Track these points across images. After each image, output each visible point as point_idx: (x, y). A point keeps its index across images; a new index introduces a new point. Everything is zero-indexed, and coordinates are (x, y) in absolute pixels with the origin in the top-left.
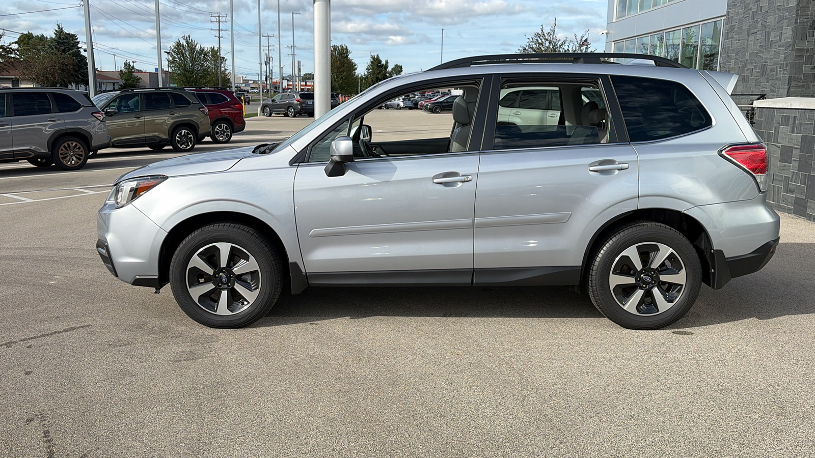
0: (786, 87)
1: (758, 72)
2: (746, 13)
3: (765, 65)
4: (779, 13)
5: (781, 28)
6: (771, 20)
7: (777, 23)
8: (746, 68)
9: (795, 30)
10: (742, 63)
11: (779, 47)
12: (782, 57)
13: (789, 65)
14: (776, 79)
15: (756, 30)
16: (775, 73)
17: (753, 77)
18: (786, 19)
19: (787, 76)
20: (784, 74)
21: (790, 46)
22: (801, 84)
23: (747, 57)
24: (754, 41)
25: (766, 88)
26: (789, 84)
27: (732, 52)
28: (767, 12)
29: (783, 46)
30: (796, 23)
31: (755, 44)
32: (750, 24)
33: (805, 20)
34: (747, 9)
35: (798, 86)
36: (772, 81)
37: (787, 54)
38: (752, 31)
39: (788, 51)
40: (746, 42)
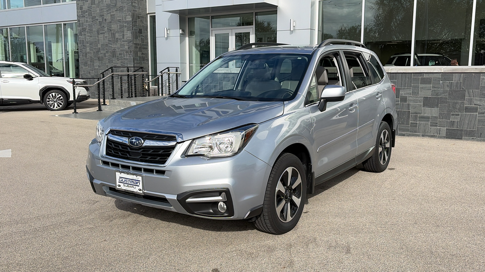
0: (133, 63)
1: (110, 55)
2: (94, 22)
3: (114, 51)
4: (120, 23)
5: (123, 32)
6: (114, 27)
7: (120, 29)
8: (100, 53)
9: (132, 33)
10: (95, 50)
11: (124, 41)
12: (126, 47)
13: (132, 52)
14: (125, 59)
15: (103, 32)
16: (123, 56)
17: (106, 58)
18: (126, 27)
19: (132, 58)
20: (129, 56)
21: (131, 41)
22: (138, 62)
23: (99, 46)
24: (103, 38)
25: (118, 64)
26: (134, 62)
27: (86, 43)
28: (111, 22)
29: (126, 41)
30: (133, 29)
31: (104, 39)
32: (98, 28)
33: (136, 28)
34: (94, 19)
35: (137, 63)
36: (122, 60)
37: (129, 46)
38: (101, 32)
39: (131, 44)
40: (97, 38)
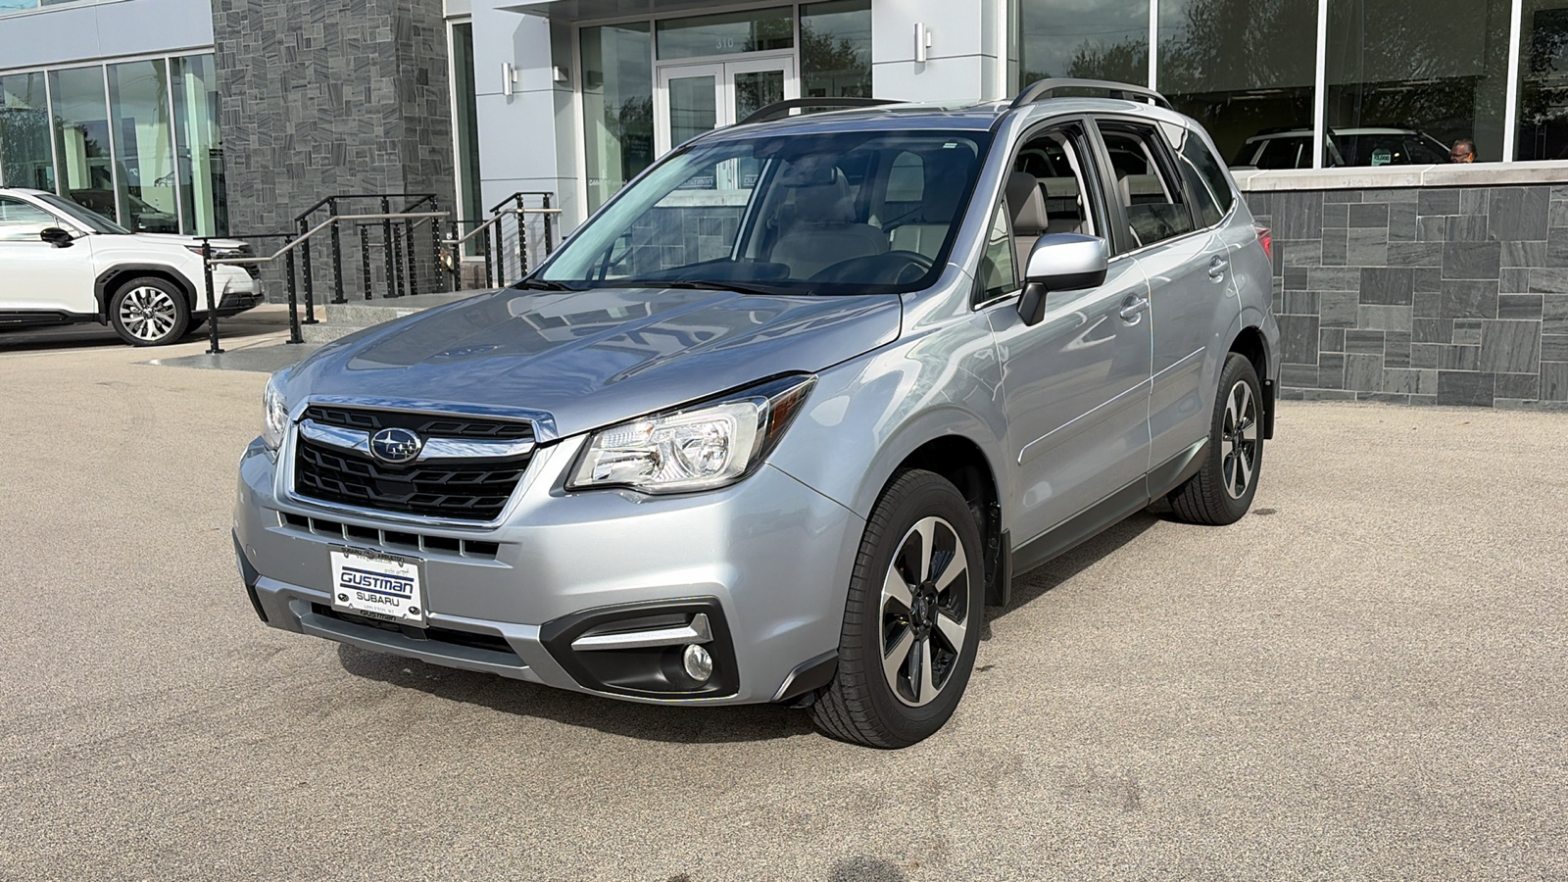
0: (402, 183)
1: (326, 158)
2: (270, 49)
3: (339, 145)
4: (355, 52)
5: (368, 79)
6: (337, 64)
7: (355, 71)
8: (292, 152)
9: (398, 84)
10: (278, 142)
11: (370, 112)
12: (379, 131)
13: (399, 146)
14: (374, 169)
15: (302, 82)
16: (367, 159)
17: (313, 167)
18: (374, 64)
19: (399, 165)
20: (389, 160)
21: (394, 111)
22: (420, 178)
23: (290, 130)
24: (303, 103)
25: (352, 187)
26: (405, 178)
27: (247, 120)
28: (325, 49)
29: (378, 112)
30: (398, 71)
31: (305, 107)
32: (286, 70)
33: (409, 68)
34: (272, 41)
35: (416, 183)
36: (365, 174)
37: (388, 126)
38: (295, 83)
39: (393, 120)
40: (282, 102)
